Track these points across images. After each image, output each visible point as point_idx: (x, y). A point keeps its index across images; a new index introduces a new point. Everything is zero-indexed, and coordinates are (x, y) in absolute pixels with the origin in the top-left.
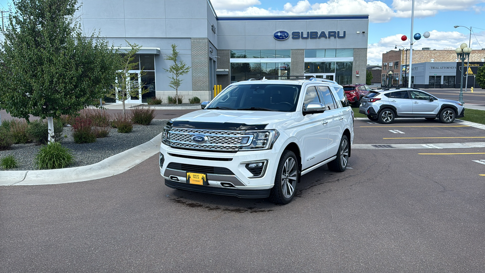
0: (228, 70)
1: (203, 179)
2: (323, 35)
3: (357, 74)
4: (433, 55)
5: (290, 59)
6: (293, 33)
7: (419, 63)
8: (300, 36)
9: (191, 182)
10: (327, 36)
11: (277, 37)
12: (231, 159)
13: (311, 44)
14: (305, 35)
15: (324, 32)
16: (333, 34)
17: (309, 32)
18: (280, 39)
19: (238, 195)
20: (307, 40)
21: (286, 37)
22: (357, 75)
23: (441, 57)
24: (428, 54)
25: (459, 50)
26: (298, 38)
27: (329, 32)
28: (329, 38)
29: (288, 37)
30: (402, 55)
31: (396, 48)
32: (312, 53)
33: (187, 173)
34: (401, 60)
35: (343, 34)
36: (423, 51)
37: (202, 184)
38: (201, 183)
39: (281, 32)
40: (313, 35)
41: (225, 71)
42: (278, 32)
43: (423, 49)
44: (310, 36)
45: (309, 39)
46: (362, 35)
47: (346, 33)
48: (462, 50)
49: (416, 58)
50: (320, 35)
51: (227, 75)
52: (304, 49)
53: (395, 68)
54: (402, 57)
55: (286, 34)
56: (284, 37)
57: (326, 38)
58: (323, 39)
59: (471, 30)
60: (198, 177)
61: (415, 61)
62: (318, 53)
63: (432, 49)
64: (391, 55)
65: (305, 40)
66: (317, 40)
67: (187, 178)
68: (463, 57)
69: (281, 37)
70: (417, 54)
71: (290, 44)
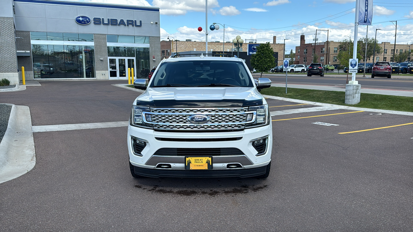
0: (29, 52)
1: (208, 162)
2: (122, 22)
3: (154, 58)
4: (194, 46)
5: (94, 42)
6: (95, 19)
7: (185, 51)
8: (102, 22)
9: (192, 167)
10: (126, 24)
11: (78, 21)
12: (240, 138)
13: (112, 30)
14: (106, 22)
15: (123, 20)
16: (131, 23)
17: (109, 19)
18: (82, 23)
19: (241, 175)
20: (108, 26)
21: (87, 22)
22: (154, 60)
23: (200, 47)
24: (191, 45)
25: (236, 41)
26: (99, 24)
27: (127, 20)
28: (128, 25)
29: (89, 22)
30: (172, 45)
31: (168, 38)
32: (114, 38)
33: (186, 158)
34: (172, 49)
35: (139, 23)
36: (187, 42)
37: (207, 169)
38: (205, 167)
39: (82, 17)
40: (113, 22)
41: (25, 53)
42: (80, 16)
43: (186, 40)
44: (110, 22)
45: (110, 25)
46: (155, 25)
47: (142, 23)
48: (238, 41)
49: (182, 47)
50: (120, 22)
51: (29, 56)
52: (106, 34)
53: (167, 55)
54: (172, 46)
55: (87, 19)
56: (86, 22)
57: (125, 25)
58: (122, 26)
59: (224, 27)
60: (201, 161)
61: (182, 49)
62: (120, 39)
63: (193, 41)
64: (163, 44)
65: (106, 26)
66: (118, 26)
67: (187, 163)
68: (238, 46)
69: (83, 21)
70: (183, 44)
71: (92, 29)
